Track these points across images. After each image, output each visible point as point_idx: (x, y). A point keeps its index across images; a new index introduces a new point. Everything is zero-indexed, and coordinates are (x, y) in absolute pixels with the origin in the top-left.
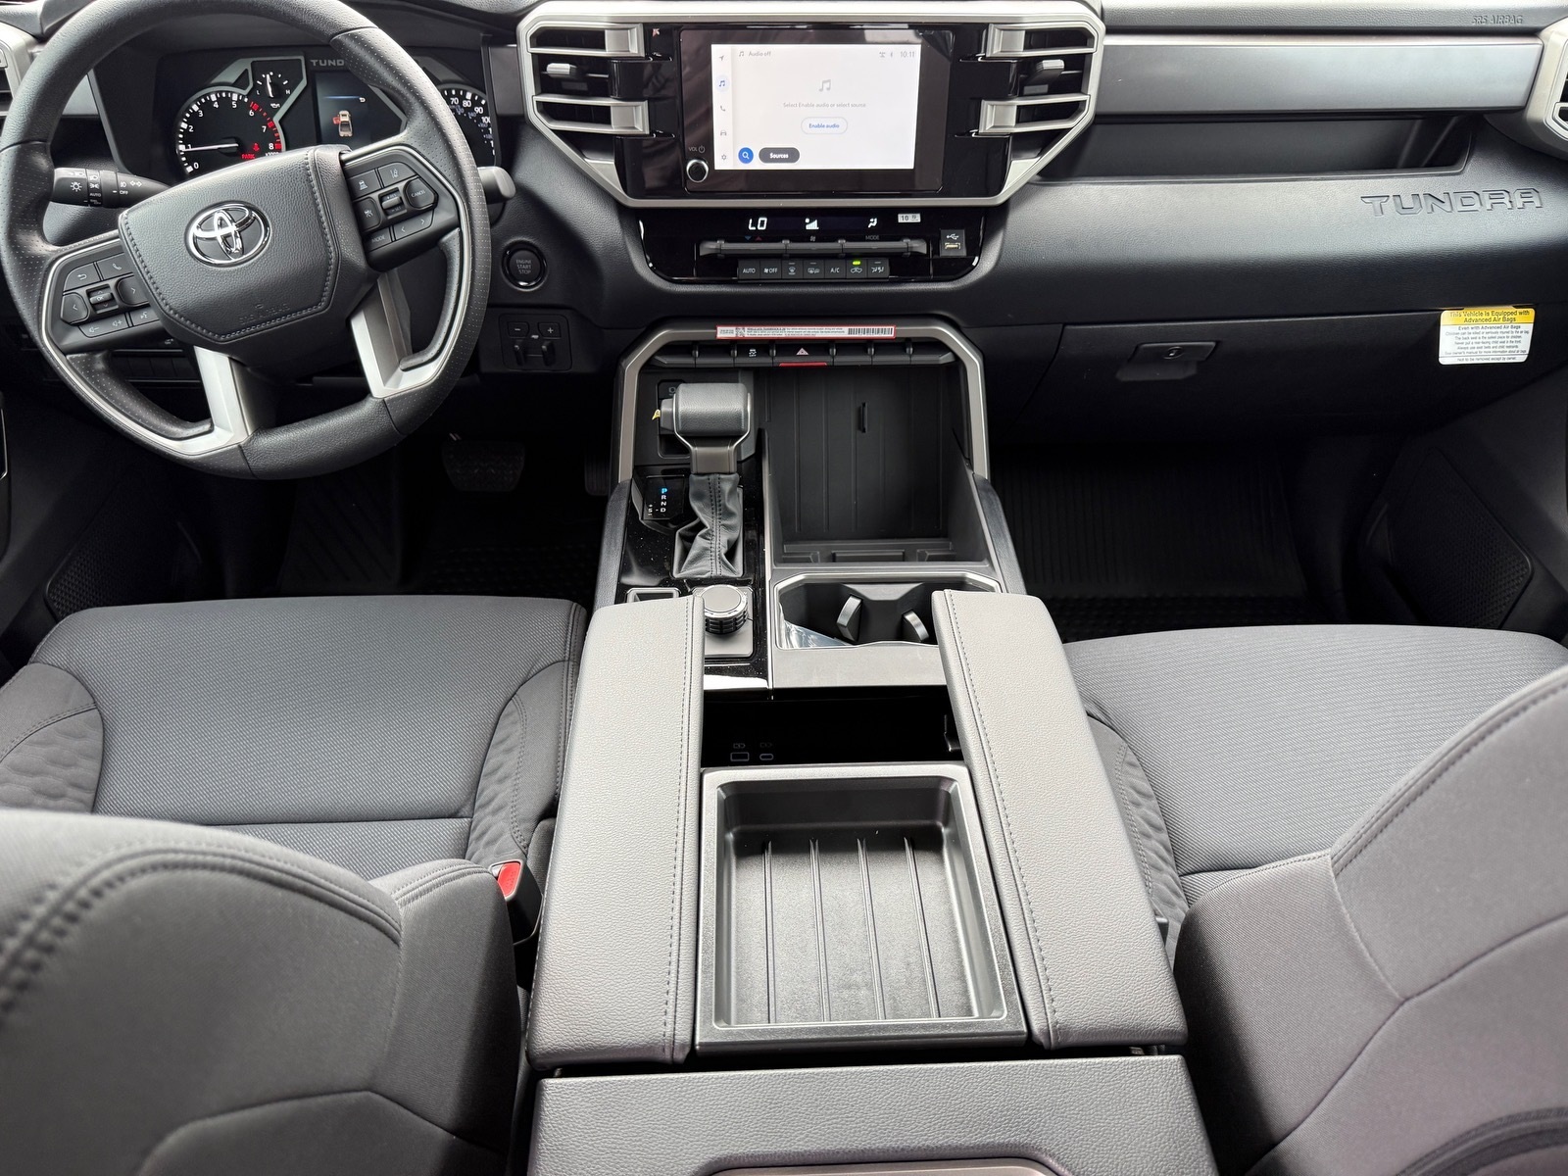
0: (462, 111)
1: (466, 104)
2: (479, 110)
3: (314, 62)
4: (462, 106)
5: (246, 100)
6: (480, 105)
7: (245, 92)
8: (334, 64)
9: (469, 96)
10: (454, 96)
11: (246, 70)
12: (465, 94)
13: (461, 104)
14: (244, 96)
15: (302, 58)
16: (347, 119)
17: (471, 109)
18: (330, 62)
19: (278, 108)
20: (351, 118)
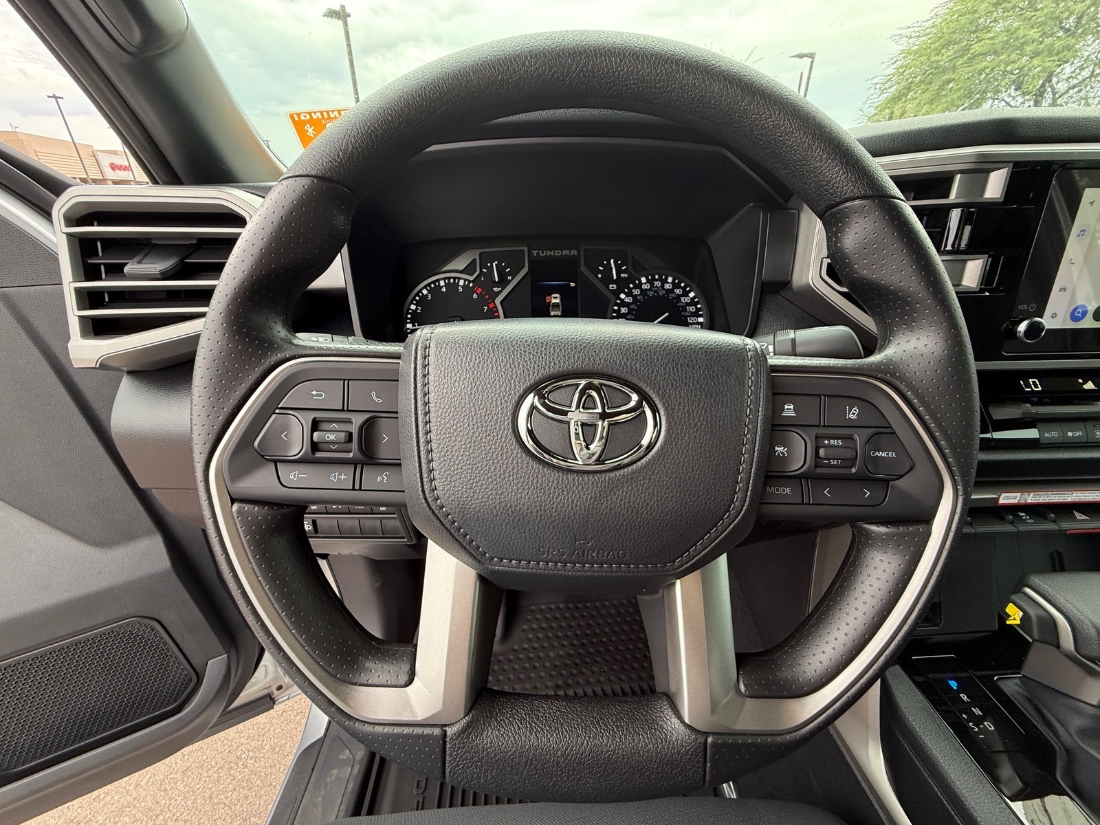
0: (664, 292)
1: (667, 286)
2: (678, 291)
3: (535, 253)
4: (663, 289)
5: (471, 285)
6: (679, 287)
7: (471, 278)
8: (552, 254)
9: (670, 280)
10: (657, 280)
11: (475, 260)
12: (667, 278)
13: (663, 286)
14: (470, 282)
15: (526, 249)
16: (558, 301)
17: (672, 291)
18: (549, 252)
19: (500, 292)
20: (561, 300)
